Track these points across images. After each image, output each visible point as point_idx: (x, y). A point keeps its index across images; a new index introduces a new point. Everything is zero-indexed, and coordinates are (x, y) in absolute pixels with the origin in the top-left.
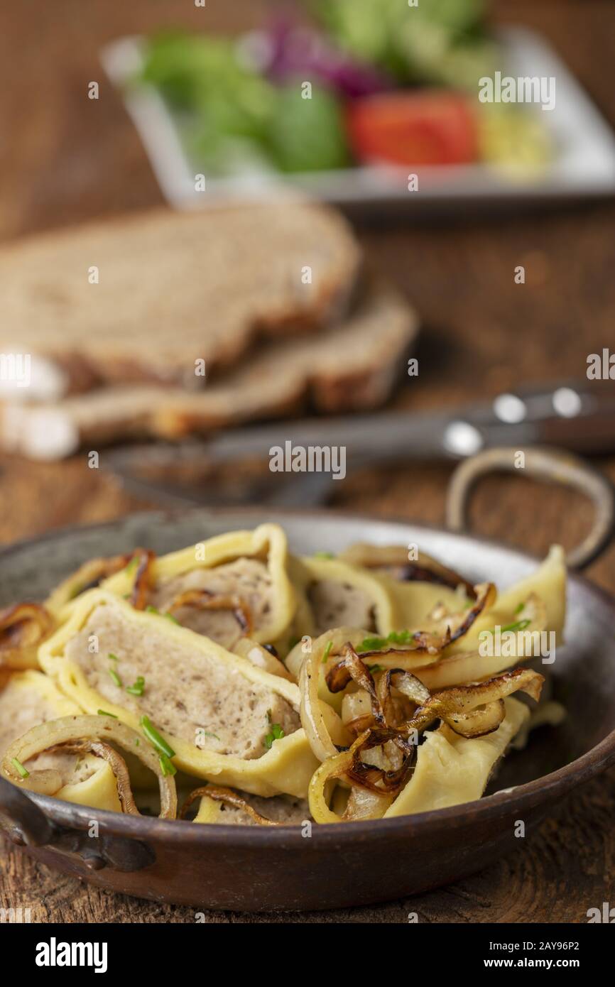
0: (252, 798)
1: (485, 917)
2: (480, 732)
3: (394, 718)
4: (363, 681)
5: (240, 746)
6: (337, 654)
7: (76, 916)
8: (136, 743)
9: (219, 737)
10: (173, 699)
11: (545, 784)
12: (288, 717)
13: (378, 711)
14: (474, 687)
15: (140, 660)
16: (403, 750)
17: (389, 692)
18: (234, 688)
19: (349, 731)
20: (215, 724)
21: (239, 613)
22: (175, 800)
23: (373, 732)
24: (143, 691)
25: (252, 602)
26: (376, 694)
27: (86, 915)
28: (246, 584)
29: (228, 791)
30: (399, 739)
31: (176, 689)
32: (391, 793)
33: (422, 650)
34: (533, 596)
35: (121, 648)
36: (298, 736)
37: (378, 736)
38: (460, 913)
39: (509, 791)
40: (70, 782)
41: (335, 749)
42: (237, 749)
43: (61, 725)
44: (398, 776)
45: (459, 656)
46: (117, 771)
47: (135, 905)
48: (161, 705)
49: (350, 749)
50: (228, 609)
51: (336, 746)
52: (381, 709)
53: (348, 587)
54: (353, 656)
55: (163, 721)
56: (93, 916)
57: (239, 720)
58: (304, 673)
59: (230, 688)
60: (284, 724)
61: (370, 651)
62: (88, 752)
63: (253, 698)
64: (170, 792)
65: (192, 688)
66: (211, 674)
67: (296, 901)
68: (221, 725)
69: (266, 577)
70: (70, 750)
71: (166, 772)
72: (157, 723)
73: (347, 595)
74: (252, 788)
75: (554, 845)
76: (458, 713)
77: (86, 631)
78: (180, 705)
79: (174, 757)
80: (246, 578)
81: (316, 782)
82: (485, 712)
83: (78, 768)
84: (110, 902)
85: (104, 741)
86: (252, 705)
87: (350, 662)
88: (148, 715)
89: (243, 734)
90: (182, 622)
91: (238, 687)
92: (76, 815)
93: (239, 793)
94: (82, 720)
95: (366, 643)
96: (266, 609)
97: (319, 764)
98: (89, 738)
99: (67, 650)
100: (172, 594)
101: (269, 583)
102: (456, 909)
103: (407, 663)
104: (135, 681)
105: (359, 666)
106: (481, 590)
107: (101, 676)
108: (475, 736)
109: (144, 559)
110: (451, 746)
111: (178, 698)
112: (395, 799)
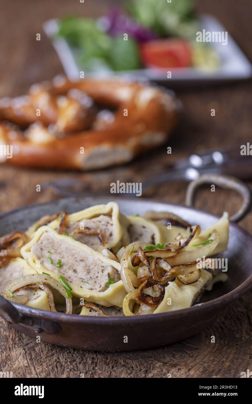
0: (102, 307)
1: (196, 353)
2: (190, 282)
3: (157, 276)
4: (145, 262)
5: (97, 287)
6: (136, 252)
7: (36, 353)
8: (57, 285)
9: (89, 283)
10: (72, 269)
11: (215, 302)
12: (116, 276)
13: (151, 274)
14: (189, 265)
15: (60, 253)
16: (160, 289)
17: (156, 266)
18: (96, 265)
19: (139, 281)
20: (88, 278)
21: (100, 236)
22: (72, 308)
23: (148, 282)
24: (61, 265)
25: (105, 232)
26: (150, 267)
27: (40, 353)
28: (103, 225)
29: (92, 304)
30: (159, 285)
31: (74, 265)
32: (155, 305)
33: (169, 250)
34: (215, 231)
35: (53, 249)
36: (119, 283)
37: (150, 283)
38: (186, 352)
39: (200, 305)
40: (31, 300)
41: (134, 288)
42: (96, 288)
43: (28, 278)
44: (158, 299)
45: (184, 253)
46: (49, 295)
47: (59, 349)
48: (67, 271)
49: (139, 288)
50: (96, 234)
51: (134, 287)
52: (152, 273)
53: (144, 227)
54: (142, 252)
55: (68, 277)
56: (43, 353)
57: (97, 277)
58: (122, 258)
59: (95, 264)
60: (114, 278)
61: (149, 250)
62: (38, 288)
63: (103, 268)
64: (70, 304)
65: (79, 264)
66: (87, 259)
67: (117, 347)
68: (90, 279)
69: (111, 222)
70: (31, 287)
71: (68, 296)
72: (66, 278)
73: (143, 230)
74: (102, 303)
75: (223, 326)
76: (182, 275)
77: (39, 242)
78: (75, 271)
79: (71, 291)
80: (103, 223)
81: (126, 300)
82: (192, 274)
83: (34, 294)
84: (49, 348)
85: (44, 284)
86: (103, 271)
87: (140, 255)
88: (62, 275)
89: (99, 282)
90: (78, 240)
91: (97, 264)
92: (31, 311)
93: (97, 305)
94: (36, 276)
95: (147, 247)
96: (111, 235)
97: (127, 293)
98: (39, 283)
99: (32, 250)
100: (75, 229)
101: (112, 225)
102: (184, 350)
103: (163, 255)
104: (58, 261)
105: (144, 256)
106: (194, 228)
107: (45, 259)
108: (188, 284)
109: (64, 215)
110: (179, 288)
111: (74, 268)
112: (157, 308)
